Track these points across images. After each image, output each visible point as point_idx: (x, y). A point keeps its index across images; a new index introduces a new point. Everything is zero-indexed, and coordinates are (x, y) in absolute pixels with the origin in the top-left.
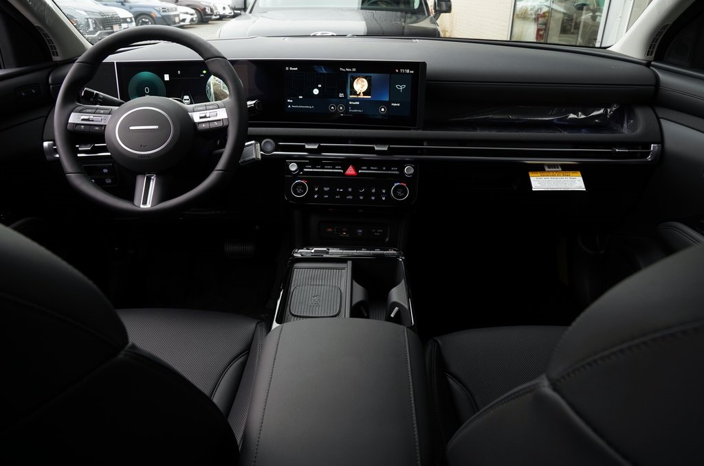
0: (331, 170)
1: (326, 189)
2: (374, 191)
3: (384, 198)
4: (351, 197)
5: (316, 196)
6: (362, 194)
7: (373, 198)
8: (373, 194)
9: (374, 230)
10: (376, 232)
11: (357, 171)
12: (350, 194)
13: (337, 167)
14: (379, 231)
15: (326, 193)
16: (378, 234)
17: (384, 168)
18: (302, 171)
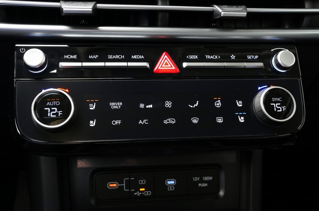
0: (124, 64)
1: (115, 105)
2: (218, 104)
3: (242, 119)
4: (171, 121)
5: (92, 124)
6: (194, 113)
7: (220, 120)
8: (219, 112)
9: (196, 179)
10: (202, 181)
11: (178, 64)
12: (169, 113)
13: (135, 57)
14: (206, 178)
15: (116, 114)
16: (205, 185)
17: (233, 57)
18: (57, 67)
